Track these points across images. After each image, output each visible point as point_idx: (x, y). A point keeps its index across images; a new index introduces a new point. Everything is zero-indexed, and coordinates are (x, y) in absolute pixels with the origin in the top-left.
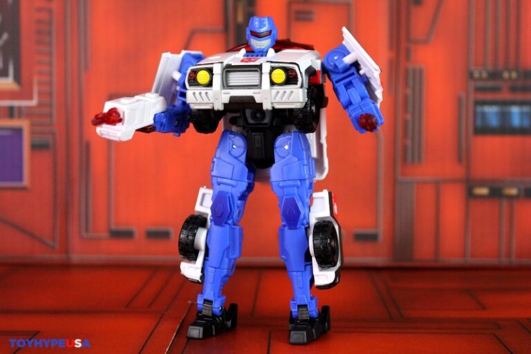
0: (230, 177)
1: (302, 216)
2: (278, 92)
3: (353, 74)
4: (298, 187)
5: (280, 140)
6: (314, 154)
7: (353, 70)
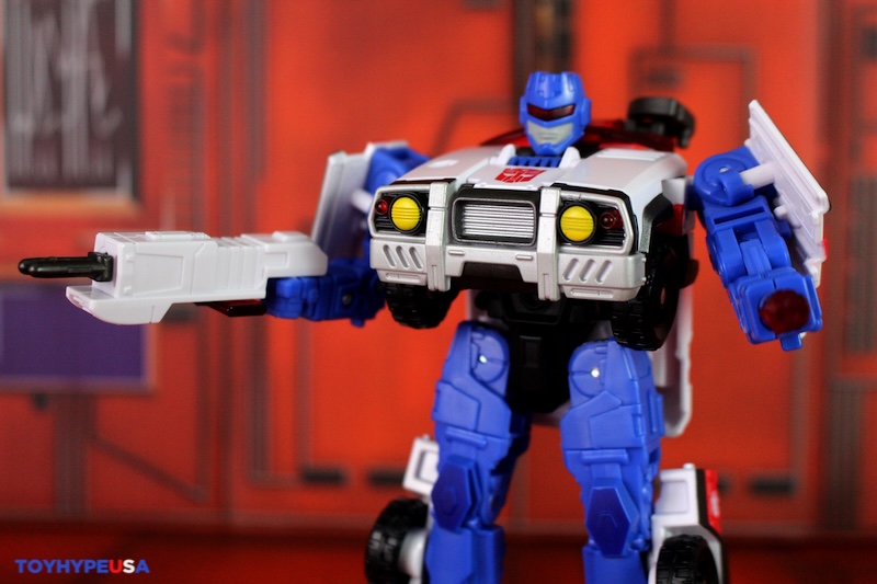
0: (472, 427)
1: (633, 528)
2: (574, 261)
3: (760, 210)
4: (622, 464)
5: (584, 355)
6: (661, 379)
7: (761, 202)
